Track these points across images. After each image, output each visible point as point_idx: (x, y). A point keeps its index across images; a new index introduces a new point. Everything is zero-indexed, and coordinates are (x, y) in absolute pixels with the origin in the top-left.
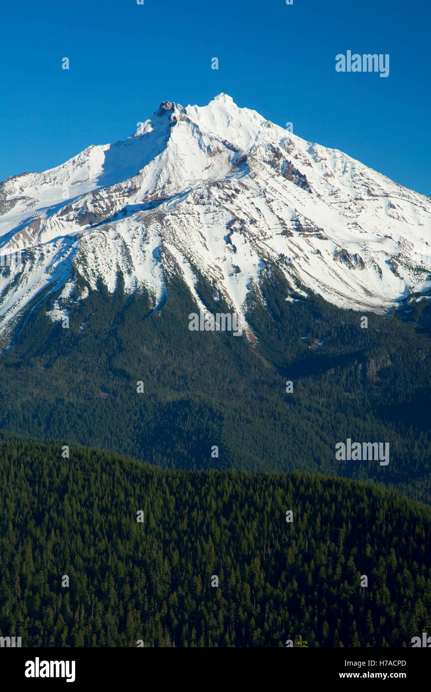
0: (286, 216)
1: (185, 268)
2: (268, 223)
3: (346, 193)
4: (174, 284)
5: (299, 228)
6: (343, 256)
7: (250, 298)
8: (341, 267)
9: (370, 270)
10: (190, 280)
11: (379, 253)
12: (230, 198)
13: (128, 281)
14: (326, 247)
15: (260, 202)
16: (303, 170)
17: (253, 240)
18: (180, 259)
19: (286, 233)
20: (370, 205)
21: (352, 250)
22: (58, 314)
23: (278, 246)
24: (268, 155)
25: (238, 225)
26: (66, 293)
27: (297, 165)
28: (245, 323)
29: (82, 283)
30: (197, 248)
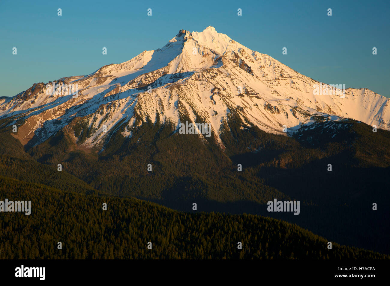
0: (241, 87)
1: (190, 112)
2: (231, 90)
3: (270, 76)
4: (185, 119)
5: (247, 93)
6: (269, 107)
7: (222, 127)
8: (268, 113)
9: (282, 114)
10: (192, 118)
11: (287, 106)
12: (213, 77)
13: (162, 118)
14: (261, 103)
15: (228, 80)
16: (250, 64)
17: (224, 98)
18: (188, 107)
19: (241, 95)
20: (282, 81)
21: (273, 104)
22: (127, 134)
23: (237, 102)
24: (232, 57)
25: (217, 91)
26: (131, 123)
27: (247, 62)
28: (219, 140)
29: (139, 118)
30: (196, 102)
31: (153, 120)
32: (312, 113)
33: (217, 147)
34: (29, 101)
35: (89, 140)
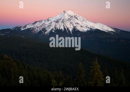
0: (76, 22)
1: (66, 27)
2: (74, 23)
3: (82, 20)
4: (65, 28)
5: (77, 23)
6: (81, 26)
7: (72, 30)
8: (81, 27)
9: (84, 28)
10: (66, 28)
11: (85, 26)
12: (70, 20)
13: (60, 28)
14: (80, 25)
15: (73, 21)
17: (72, 24)
18: (65, 26)
19: (76, 24)
20: (84, 21)
21: (82, 26)
22: (53, 31)
23: (75, 25)
24: (74, 16)
25: (71, 23)
26: (54, 29)
27: (77, 17)
28: (71, 33)
29: (56, 28)
30: (67, 25)
31: (59, 29)
32: (90, 27)
33: (71, 34)
34: (34, 25)
35: (46, 32)
